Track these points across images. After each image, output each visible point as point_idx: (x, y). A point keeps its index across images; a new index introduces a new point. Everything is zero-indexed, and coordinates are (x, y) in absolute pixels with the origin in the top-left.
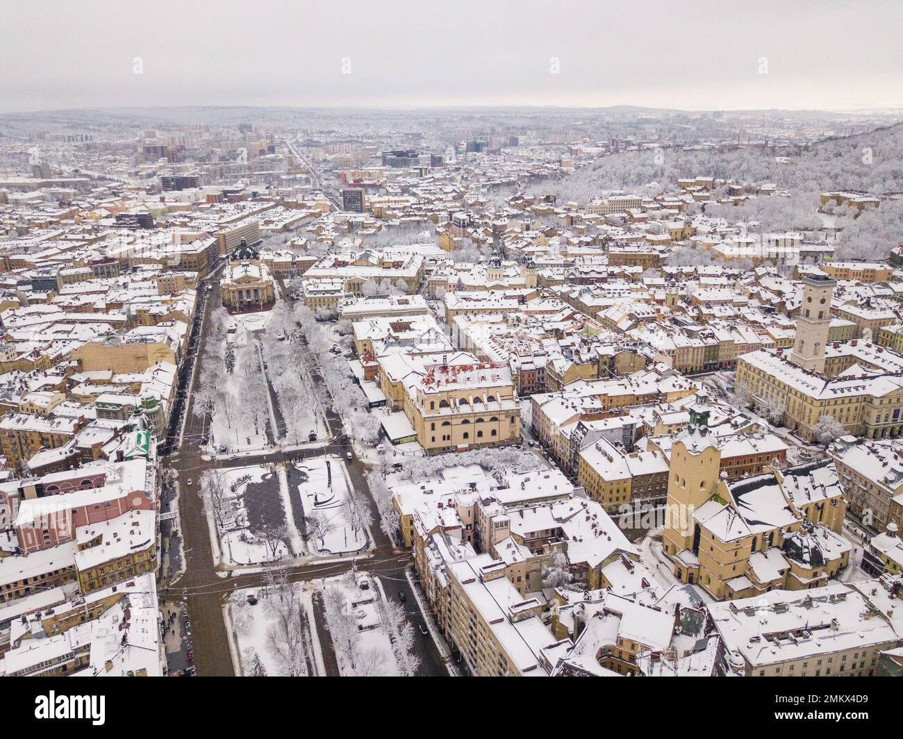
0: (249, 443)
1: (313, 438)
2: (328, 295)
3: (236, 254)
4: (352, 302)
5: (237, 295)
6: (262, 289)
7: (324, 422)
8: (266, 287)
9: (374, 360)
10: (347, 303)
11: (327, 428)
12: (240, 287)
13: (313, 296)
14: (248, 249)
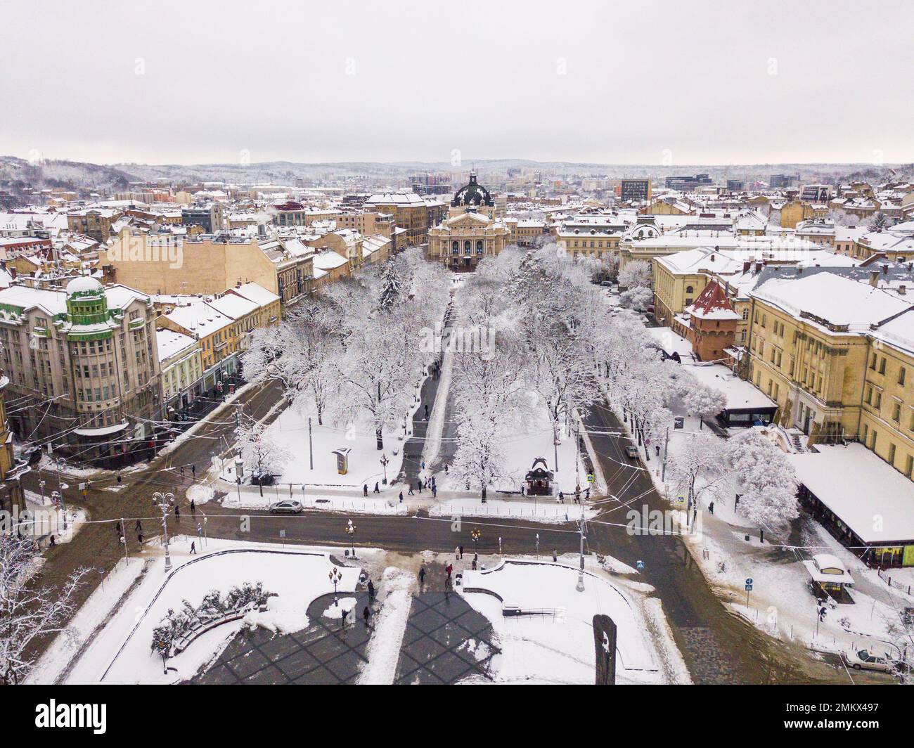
0: (342, 469)
1: (539, 485)
2: (602, 235)
3: (460, 196)
4: (650, 233)
5: (449, 247)
6: (490, 241)
7: (581, 442)
8: (496, 237)
9: (726, 307)
10: (641, 233)
11: (588, 462)
12: (455, 234)
13: (573, 234)
14: (479, 190)
